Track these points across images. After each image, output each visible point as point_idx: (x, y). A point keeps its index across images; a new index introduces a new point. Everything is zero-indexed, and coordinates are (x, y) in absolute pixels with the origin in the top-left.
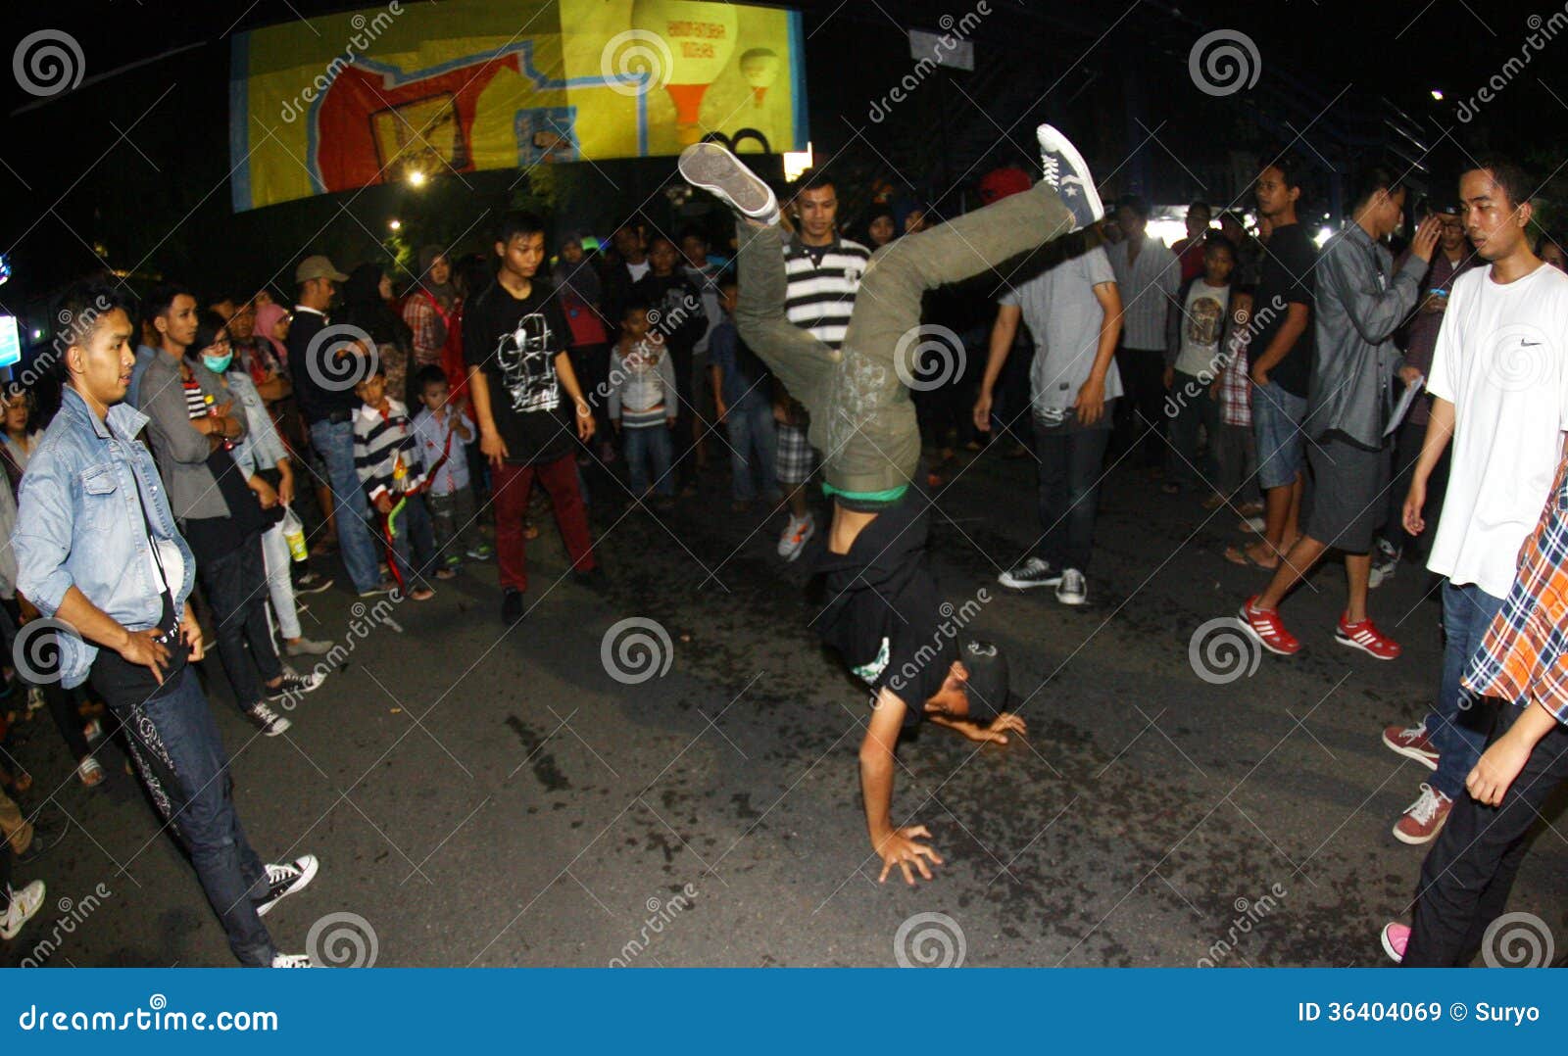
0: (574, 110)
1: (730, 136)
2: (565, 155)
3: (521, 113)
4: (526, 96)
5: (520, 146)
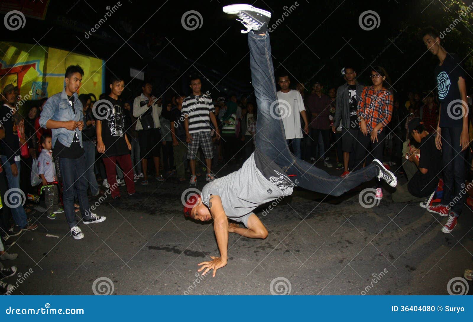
0: (48, 83)
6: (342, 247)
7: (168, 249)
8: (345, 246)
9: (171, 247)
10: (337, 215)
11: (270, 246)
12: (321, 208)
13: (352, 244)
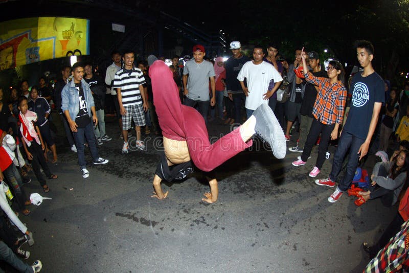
0: (39, 48)
1: (73, 51)
2: (37, 60)
3: (27, 50)
4: (28, 45)
5: (26, 59)
6: (259, 230)
7: (129, 217)
8: (262, 229)
9: (131, 214)
10: (266, 192)
11: (204, 221)
12: (255, 181)
13: (268, 228)
